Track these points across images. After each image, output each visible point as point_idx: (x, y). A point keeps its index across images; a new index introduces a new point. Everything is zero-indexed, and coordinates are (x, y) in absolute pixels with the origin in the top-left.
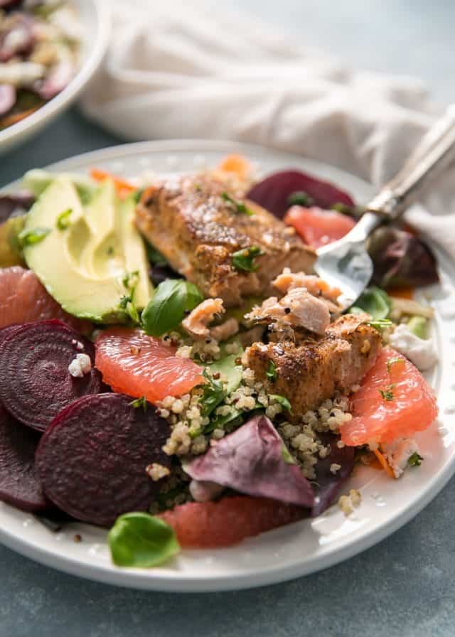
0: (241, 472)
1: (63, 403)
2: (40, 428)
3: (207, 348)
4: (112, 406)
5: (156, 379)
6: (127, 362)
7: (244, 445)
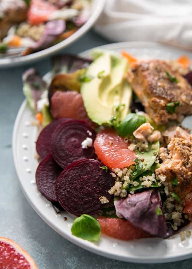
0: (135, 216)
1: (75, 158)
2: (63, 167)
3: (143, 145)
4: (93, 166)
5: (114, 159)
6: (105, 148)
7: (141, 202)
